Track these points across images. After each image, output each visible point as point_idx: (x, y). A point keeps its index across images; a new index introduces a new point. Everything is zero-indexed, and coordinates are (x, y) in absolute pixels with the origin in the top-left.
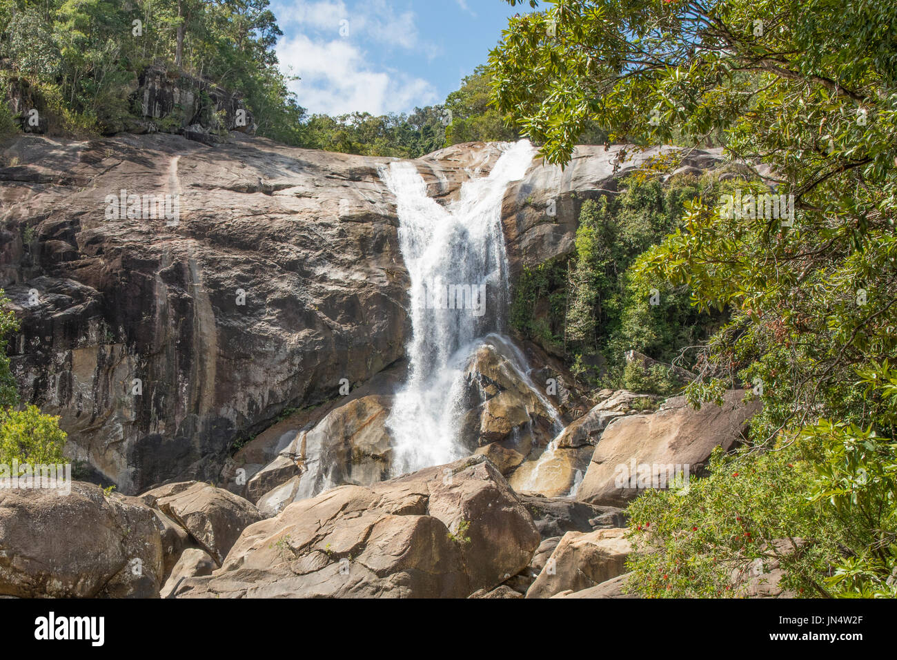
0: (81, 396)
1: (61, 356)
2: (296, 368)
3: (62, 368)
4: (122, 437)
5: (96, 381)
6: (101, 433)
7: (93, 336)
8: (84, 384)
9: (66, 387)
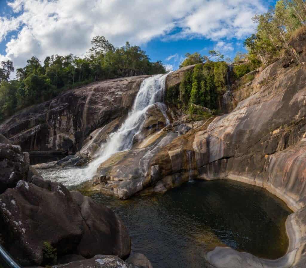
0: (63, 125)
1: (59, 118)
2: (104, 115)
3: (59, 120)
4: (73, 132)
5: (67, 122)
6: (69, 131)
7: (65, 113)
8: (64, 123)
9: (60, 124)
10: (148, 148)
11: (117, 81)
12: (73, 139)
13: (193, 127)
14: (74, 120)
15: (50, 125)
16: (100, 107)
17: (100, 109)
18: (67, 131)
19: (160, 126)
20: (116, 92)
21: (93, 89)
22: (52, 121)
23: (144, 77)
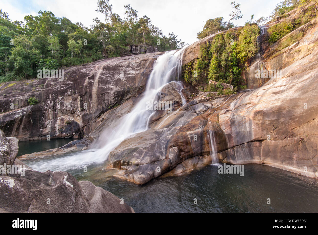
0: (66, 106)
1: (60, 98)
2: (116, 95)
3: (61, 100)
4: (79, 114)
5: (71, 102)
6: (75, 113)
7: (69, 93)
8: (68, 104)
9: (62, 104)
10: (165, 129)
11: (128, 59)
12: (80, 122)
13: (212, 105)
14: (81, 101)
15: (47, 106)
16: (112, 87)
17: (112, 89)
18: (72, 113)
19: (176, 106)
20: (129, 71)
21: (102, 67)
22: (51, 102)
23: (157, 54)
